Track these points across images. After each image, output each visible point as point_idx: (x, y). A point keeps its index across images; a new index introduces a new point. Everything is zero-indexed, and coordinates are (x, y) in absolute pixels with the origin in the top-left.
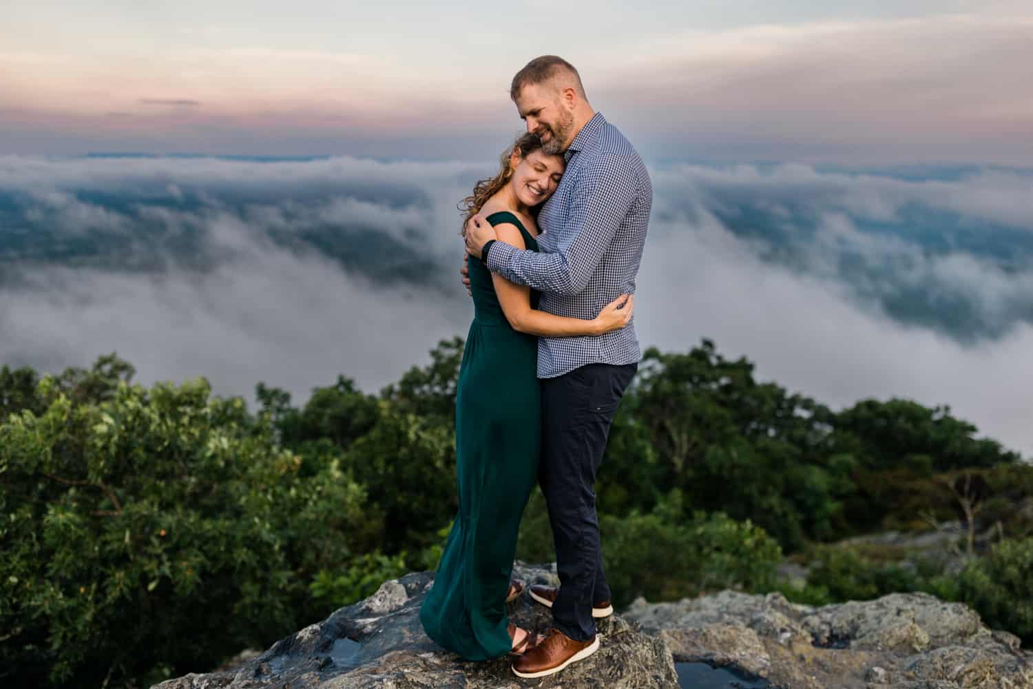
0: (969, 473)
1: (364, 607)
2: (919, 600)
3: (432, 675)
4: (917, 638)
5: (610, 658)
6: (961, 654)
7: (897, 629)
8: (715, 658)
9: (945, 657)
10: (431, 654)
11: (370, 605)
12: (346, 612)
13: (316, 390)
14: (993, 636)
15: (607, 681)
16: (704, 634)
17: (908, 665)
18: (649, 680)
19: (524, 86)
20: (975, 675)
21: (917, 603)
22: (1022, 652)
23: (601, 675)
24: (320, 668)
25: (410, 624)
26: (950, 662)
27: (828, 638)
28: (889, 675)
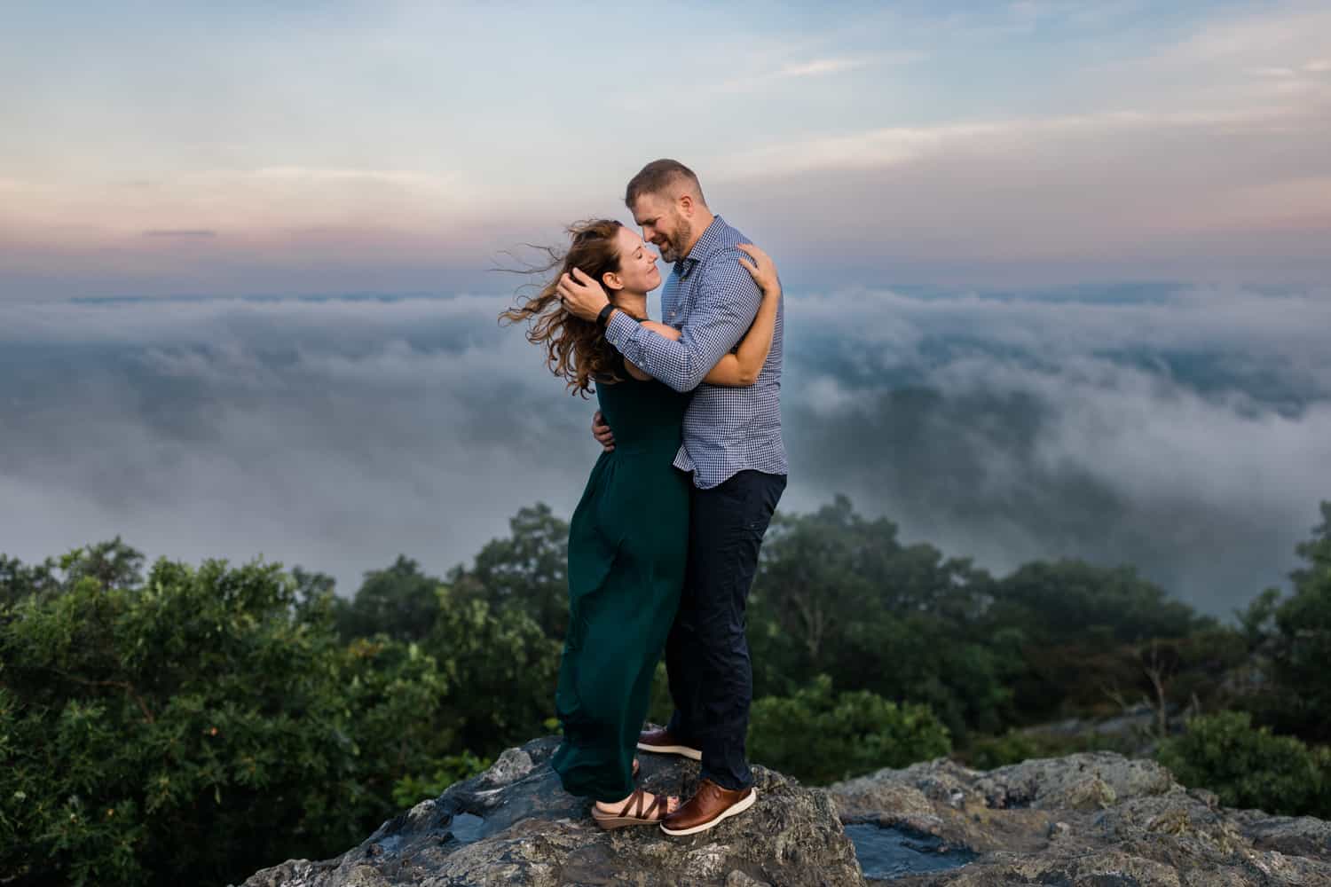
0: (1156, 642)
1: (483, 780)
2: (1104, 759)
3: (574, 837)
4: (1103, 794)
5: (768, 811)
6: (1153, 804)
7: (1081, 786)
8: (881, 818)
9: (1135, 809)
10: (568, 820)
11: (490, 776)
12: (463, 786)
13: (369, 574)
14: (1187, 792)
15: (768, 835)
16: (867, 797)
17: (1094, 820)
18: (813, 832)
19: (639, 195)
20: (1168, 827)
21: (1101, 762)
22: (1220, 809)
23: (759, 830)
24: (441, 843)
25: (539, 791)
26: (1140, 815)
27: (1004, 801)
28: (1074, 830)
